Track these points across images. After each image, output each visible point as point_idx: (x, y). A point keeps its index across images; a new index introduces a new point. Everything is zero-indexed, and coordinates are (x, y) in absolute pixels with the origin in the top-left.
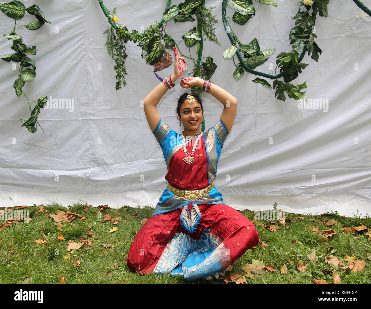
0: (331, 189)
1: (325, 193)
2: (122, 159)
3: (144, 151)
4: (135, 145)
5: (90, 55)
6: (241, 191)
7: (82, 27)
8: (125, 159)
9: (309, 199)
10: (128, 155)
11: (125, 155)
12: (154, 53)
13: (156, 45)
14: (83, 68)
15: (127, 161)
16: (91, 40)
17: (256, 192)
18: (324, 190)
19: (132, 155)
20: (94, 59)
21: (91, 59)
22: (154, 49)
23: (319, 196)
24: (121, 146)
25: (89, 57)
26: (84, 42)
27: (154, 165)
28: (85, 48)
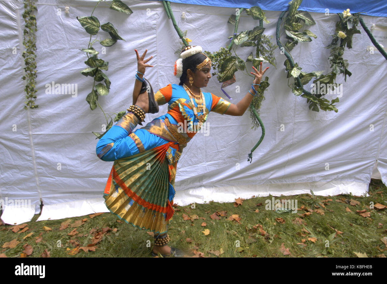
0: (340, 176)
1: (335, 178)
2: (188, 163)
3: (206, 155)
4: (199, 151)
5: (161, 72)
6: (278, 181)
7: (155, 46)
8: (190, 163)
9: (325, 184)
10: (193, 160)
11: (190, 159)
12: (228, 72)
13: (230, 65)
14: (155, 84)
15: (192, 164)
16: (163, 58)
17: (289, 181)
18: (335, 176)
19: (196, 160)
20: (165, 76)
21: (163, 76)
22: (228, 68)
23: (331, 181)
24: (187, 152)
25: (160, 74)
26: (156, 60)
27: (214, 167)
28: (157, 66)
